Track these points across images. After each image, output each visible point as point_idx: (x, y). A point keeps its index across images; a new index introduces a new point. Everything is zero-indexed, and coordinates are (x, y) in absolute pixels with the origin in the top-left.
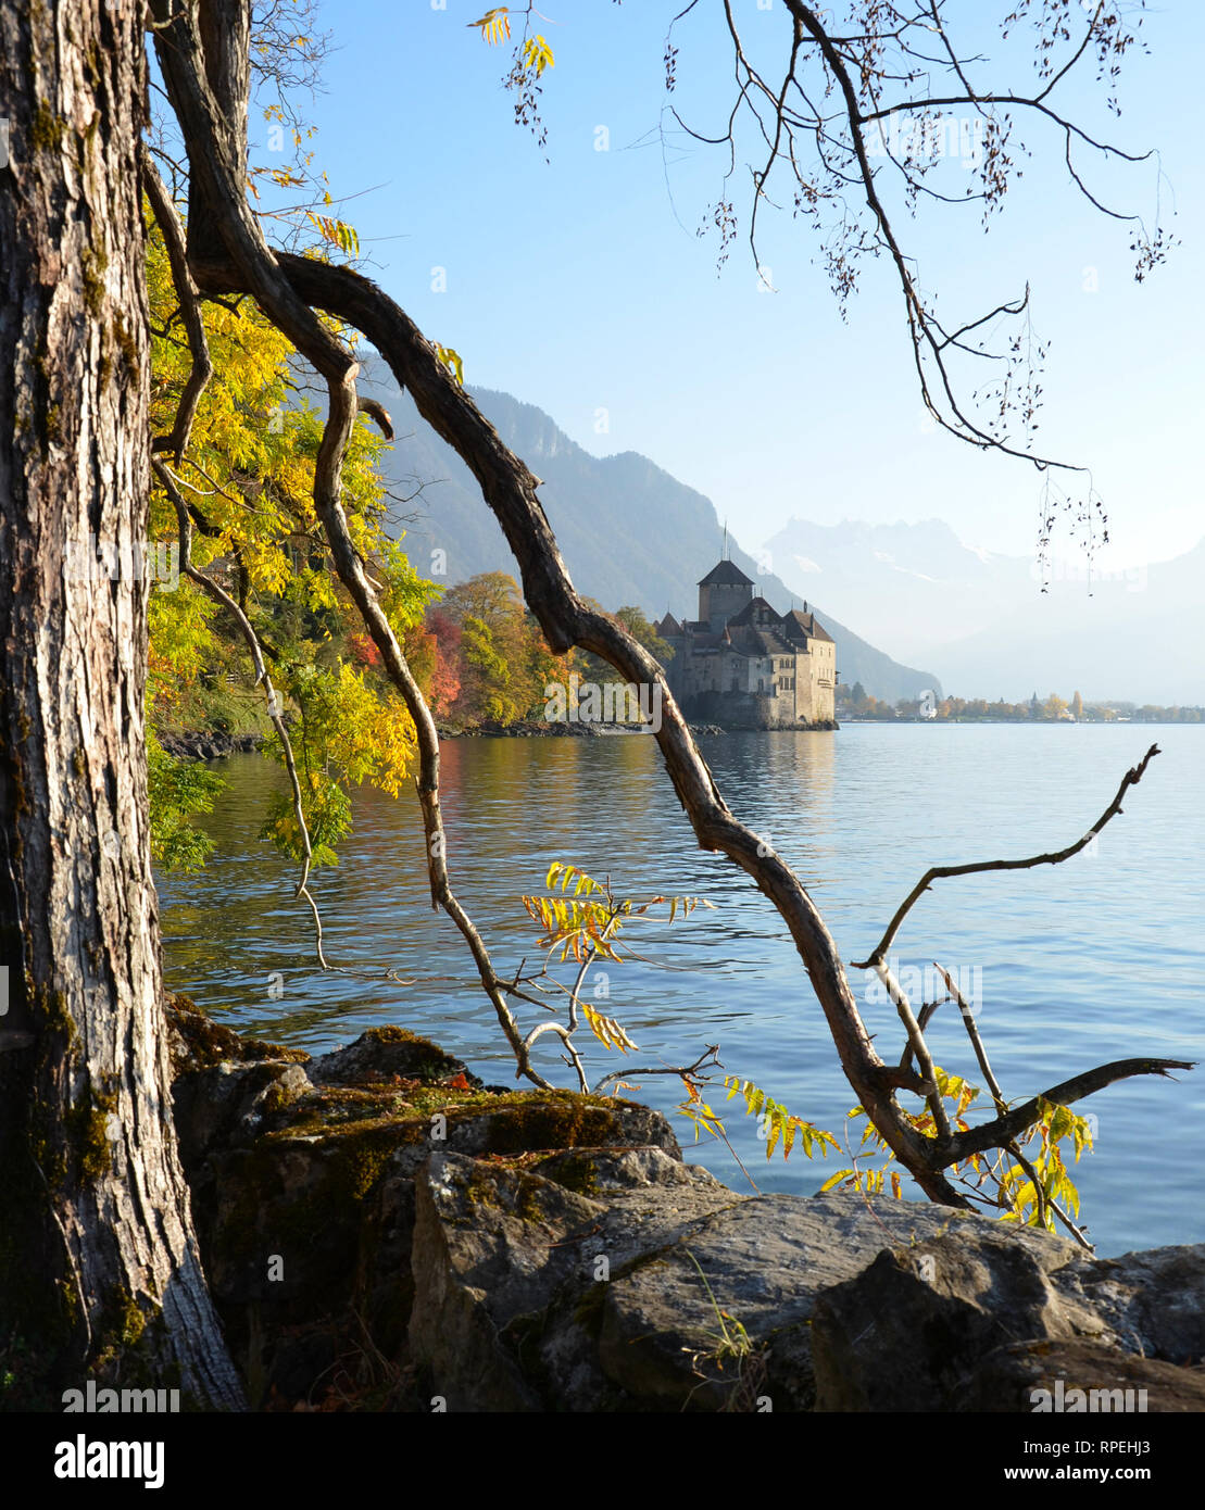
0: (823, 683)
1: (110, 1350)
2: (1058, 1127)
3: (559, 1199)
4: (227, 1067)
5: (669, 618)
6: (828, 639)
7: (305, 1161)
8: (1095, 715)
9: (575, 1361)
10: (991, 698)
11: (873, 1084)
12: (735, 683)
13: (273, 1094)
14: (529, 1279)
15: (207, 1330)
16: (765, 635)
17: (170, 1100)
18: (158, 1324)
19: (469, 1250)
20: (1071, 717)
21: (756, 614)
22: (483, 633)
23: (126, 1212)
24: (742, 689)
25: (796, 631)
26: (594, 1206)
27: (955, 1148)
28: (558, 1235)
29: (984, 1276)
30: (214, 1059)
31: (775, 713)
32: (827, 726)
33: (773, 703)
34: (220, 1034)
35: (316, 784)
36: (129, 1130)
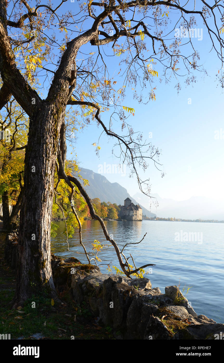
0: (140, 215)
1: (44, 284)
2: (141, 271)
3: (85, 273)
4: (56, 260)
5: (120, 205)
6: (141, 209)
7: (63, 269)
8: (177, 220)
9: (85, 287)
10: (163, 218)
11: (123, 266)
12: (129, 214)
13: (60, 263)
14: (82, 280)
15: (53, 283)
16: (133, 208)
17: (51, 262)
18: (48, 282)
19: (77, 277)
20: (174, 220)
21: (132, 205)
22: (95, 206)
23: (46, 271)
24: (129, 215)
25: (137, 208)
26: (89, 274)
27: (131, 273)
28: (85, 276)
29: (118, 279)
30: (55, 259)
31: (134, 219)
32: (141, 221)
33: (134, 217)
34: (56, 257)
35: (70, 227)
36: (47, 264)
